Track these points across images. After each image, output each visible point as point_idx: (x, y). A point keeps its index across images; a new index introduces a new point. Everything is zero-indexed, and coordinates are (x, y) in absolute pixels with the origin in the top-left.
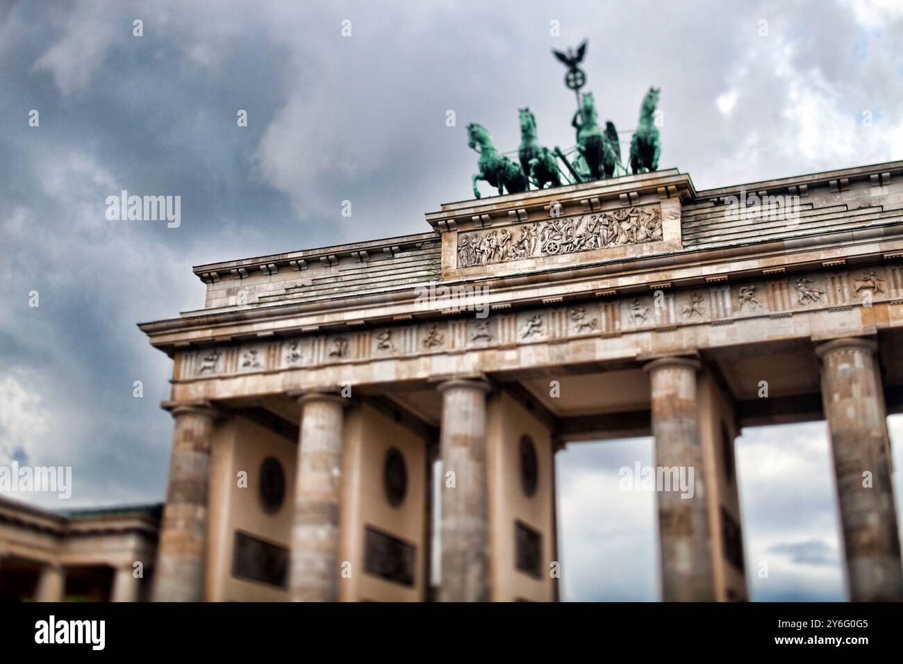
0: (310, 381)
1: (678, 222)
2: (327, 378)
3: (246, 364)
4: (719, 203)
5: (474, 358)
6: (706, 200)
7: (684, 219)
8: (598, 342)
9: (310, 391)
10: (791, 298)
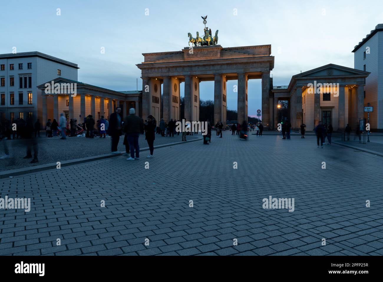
0: (165, 74)
1: (220, 54)
2: (167, 74)
3: (154, 72)
4: (226, 50)
5: (190, 72)
6: (224, 50)
7: (221, 53)
8: (208, 71)
9: (164, 76)
10: (235, 66)
